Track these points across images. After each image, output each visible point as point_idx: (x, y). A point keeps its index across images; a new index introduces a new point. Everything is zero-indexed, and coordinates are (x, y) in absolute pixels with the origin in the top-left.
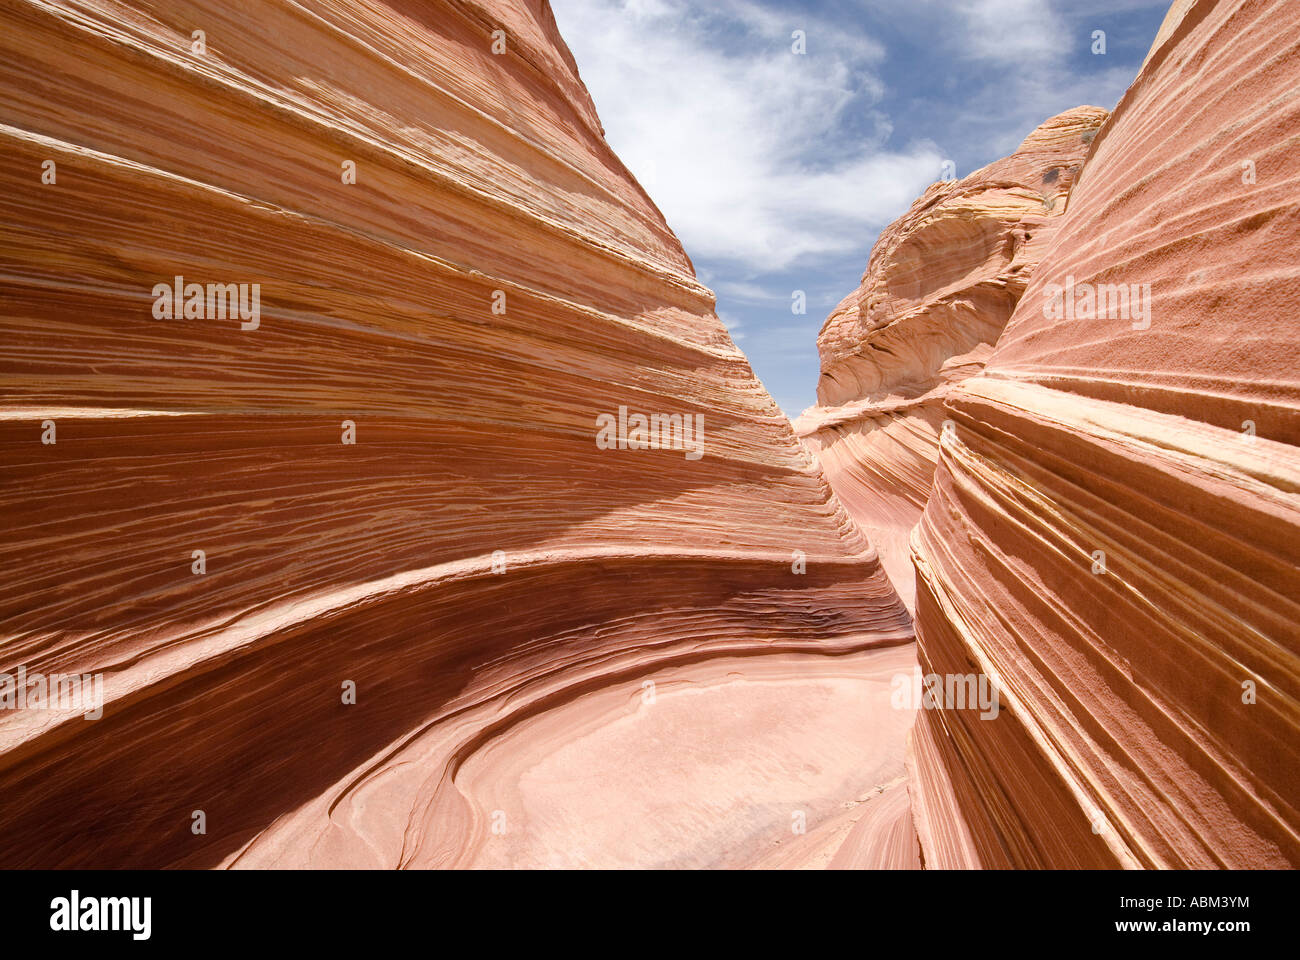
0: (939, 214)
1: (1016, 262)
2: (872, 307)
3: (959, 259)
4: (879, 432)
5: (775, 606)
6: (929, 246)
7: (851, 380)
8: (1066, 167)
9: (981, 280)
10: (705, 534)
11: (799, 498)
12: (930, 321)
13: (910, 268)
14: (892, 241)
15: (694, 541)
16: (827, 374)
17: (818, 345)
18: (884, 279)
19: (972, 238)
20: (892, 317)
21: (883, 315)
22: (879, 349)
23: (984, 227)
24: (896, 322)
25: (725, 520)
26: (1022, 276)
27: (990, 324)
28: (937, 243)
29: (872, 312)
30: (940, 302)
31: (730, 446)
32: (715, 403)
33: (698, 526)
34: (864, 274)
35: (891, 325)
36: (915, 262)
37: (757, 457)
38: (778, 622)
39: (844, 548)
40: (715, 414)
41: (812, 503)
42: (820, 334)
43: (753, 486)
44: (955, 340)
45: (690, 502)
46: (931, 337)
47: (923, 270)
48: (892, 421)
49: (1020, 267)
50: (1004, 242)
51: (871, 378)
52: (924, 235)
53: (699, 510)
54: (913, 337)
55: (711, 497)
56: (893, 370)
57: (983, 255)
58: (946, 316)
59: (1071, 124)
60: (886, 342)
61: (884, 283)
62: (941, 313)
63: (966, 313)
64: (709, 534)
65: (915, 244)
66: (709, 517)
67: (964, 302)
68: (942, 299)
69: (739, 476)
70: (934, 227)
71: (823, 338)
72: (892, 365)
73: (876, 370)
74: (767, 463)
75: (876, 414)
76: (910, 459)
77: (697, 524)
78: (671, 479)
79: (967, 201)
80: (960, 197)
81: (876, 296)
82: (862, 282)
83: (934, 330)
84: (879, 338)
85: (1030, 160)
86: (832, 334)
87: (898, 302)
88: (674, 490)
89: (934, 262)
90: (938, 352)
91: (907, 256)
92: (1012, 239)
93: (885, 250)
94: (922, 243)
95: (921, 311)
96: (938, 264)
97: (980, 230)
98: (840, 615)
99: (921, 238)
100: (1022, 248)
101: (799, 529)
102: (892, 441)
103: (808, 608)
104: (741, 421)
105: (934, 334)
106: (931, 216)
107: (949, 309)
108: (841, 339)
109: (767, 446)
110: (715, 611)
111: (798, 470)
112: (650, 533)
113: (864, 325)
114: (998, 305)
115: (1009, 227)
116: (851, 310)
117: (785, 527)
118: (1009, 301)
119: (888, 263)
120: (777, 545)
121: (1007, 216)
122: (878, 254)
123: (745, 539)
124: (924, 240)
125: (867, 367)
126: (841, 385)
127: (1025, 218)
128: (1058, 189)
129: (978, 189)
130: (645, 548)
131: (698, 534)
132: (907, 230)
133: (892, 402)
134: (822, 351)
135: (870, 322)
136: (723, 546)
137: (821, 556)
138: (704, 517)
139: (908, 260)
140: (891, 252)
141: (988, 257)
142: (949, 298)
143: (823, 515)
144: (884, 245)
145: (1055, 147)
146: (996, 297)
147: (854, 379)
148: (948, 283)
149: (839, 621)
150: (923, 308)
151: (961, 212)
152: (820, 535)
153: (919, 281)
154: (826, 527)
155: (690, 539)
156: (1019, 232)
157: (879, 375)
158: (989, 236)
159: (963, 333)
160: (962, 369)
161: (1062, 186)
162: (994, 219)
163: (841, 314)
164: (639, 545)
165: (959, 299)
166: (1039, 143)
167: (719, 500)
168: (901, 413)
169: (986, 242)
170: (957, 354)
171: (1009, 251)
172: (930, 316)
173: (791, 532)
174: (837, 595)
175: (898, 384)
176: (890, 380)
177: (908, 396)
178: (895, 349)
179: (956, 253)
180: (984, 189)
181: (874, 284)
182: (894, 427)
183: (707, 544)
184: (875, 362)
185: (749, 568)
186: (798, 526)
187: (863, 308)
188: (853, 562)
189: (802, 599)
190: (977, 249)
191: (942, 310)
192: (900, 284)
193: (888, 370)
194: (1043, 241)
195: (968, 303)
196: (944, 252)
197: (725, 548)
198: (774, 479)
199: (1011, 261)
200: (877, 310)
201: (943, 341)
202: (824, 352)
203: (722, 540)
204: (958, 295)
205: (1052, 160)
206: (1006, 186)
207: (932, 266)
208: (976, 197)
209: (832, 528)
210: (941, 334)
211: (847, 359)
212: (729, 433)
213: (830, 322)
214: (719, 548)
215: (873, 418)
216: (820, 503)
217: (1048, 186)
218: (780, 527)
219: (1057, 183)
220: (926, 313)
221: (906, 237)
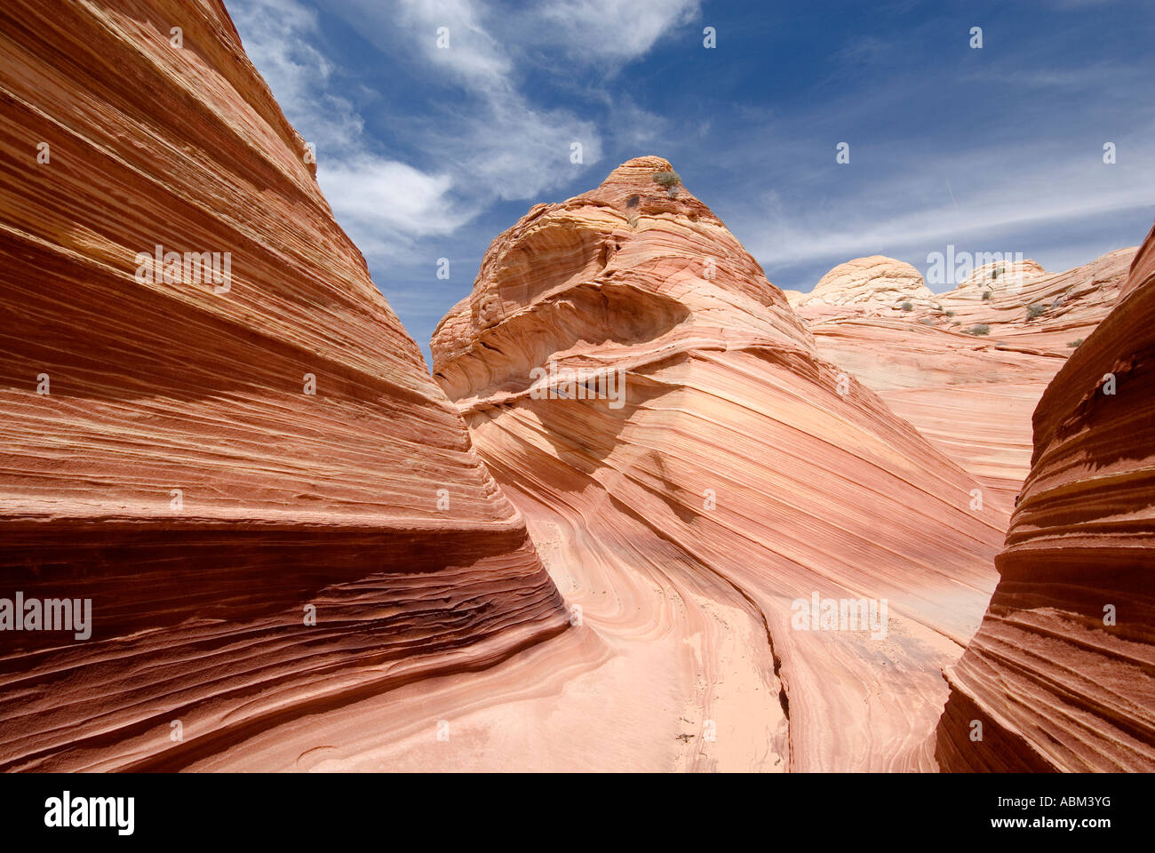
0: (545, 222)
1: (609, 267)
2: (484, 308)
3: (561, 264)
4: (489, 424)
5: (397, 605)
6: (536, 252)
7: (461, 378)
8: (645, 196)
9: (581, 282)
10: (266, 480)
11: (435, 438)
12: (537, 319)
13: (518, 271)
14: (503, 247)
15: (239, 491)
16: (439, 374)
17: (431, 346)
18: (496, 281)
19: (572, 246)
20: (502, 316)
21: (495, 314)
22: (490, 348)
23: (583, 237)
24: (506, 320)
25: (312, 459)
26: (615, 279)
27: (587, 322)
28: (543, 250)
29: (484, 312)
30: (546, 301)
31: (329, 339)
32: (302, 260)
33: (251, 464)
34: (477, 278)
35: (501, 323)
36: (523, 266)
37: (374, 367)
38: (400, 632)
39: (492, 510)
40: (302, 278)
41: (452, 448)
42: (434, 336)
43: (364, 410)
44: (558, 337)
45: (235, 418)
46: (537, 335)
47: (531, 273)
48: (502, 412)
49: (614, 272)
50: (600, 250)
51: (480, 376)
52: (532, 241)
53: (257, 436)
54: (521, 335)
55: (285, 416)
56: (502, 369)
57: (581, 262)
58: (550, 314)
59: (645, 166)
60: (496, 342)
61: (495, 285)
62: (547, 312)
63: (568, 312)
64: (276, 481)
65: (523, 249)
66: (280, 451)
67: (567, 302)
68: (547, 299)
69: (341, 390)
70: (540, 234)
71: (436, 339)
72: (500, 364)
73: (486, 369)
74: (389, 379)
75: (487, 408)
76: (518, 447)
77: (252, 461)
78: (192, 367)
79: (569, 213)
80: (563, 210)
81: (488, 297)
82: (475, 285)
83: (540, 328)
84: (490, 337)
85: (616, 188)
86: (445, 334)
87: (508, 303)
88: (195, 387)
89: (541, 267)
90: (543, 349)
91: (516, 260)
92: (606, 248)
93: (496, 255)
94: (530, 249)
95: (529, 309)
96: (543, 268)
97: (578, 239)
98: (489, 605)
99: (529, 243)
100: (614, 256)
101: (435, 482)
102: (502, 431)
103: (447, 600)
104: (348, 305)
105: (539, 332)
106: (538, 224)
107: (554, 308)
108: (454, 339)
109: (389, 355)
110: (278, 630)
111: (433, 400)
112: (120, 471)
113: (476, 325)
114: (594, 305)
115: (603, 238)
116: (463, 313)
117: (415, 477)
118: (602, 303)
119: (499, 266)
120: (403, 504)
121: (601, 229)
122: (490, 259)
123: (349, 492)
124: (531, 246)
125: (478, 367)
126: (453, 384)
127: (616, 232)
128: (640, 212)
129: (577, 204)
130: (92, 502)
131: (250, 478)
132: (517, 237)
133: (501, 396)
134: (435, 352)
135: (482, 321)
136: (303, 503)
137: (465, 521)
138: (266, 450)
139: (517, 264)
140: (502, 256)
141: (586, 263)
142: (553, 298)
143: (466, 466)
144: (495, 250)
145: (634, 181)
146: (592, 299)
147: (465, 378)
148: (552, 286)
149: (487, 615)
150: (530, 308)
151: (565, 221)
152: (462, 491)
153: (526, 284)
154: (470, 481)
155: (230, 488)
156: (610, 242)
157: (488, 373)
158: (588, 245)
159: (565, 330)
160: (565, 362)
161: (642, 210)
162: (592, 230)
163: (454, 316)
164: (79, 494)
165: (561, 299)
166: (622, 177)
167: (304, 423)
168: (509, 404)
169: (584, 250)
170: (559, 350)
171: (604, 259)
172: (537, 313)
173: (424, 485)
174: (487, 577)
175: (506, 380)
176: (498, 378)
177: (514, 391)
178: (503, 347)
179: (558, 259)
180: (583, 205)
181: (486, 286)
182: (504, 419)
183: (269, 498)
184: (485, 361)
185: (353, 542)
186: (432, 477)
187: (475, 309)
188: (503, 529)
189: (438, 588)
190: (577, 256)
191: (547, 308)
192: (509, 287)
193: (496, 369)
194: (631, 251)
195: (569, 302)
196: (548, 257)
197: (305, 507)
198: (400, 406)
199: (604, 267)
200: (490, 310)
201: (547, 337)
202: (437, 352)
203: (304, 492)
204: (561, 295)
205: (633, 190)
206: (599, 205)
207: (539, 270)
208: (576, 211)
209: (477, 484)
210: (545, 331)
211: (459, 359)
212: (325, 318)
213: (443, 324)
214: (297, 507)
215: (483, 411)
216: (462, 450)
217: (631, 209)
218: (408, 477)
219: (638, 207)
220: (533, 311)
221: (516, 243)
